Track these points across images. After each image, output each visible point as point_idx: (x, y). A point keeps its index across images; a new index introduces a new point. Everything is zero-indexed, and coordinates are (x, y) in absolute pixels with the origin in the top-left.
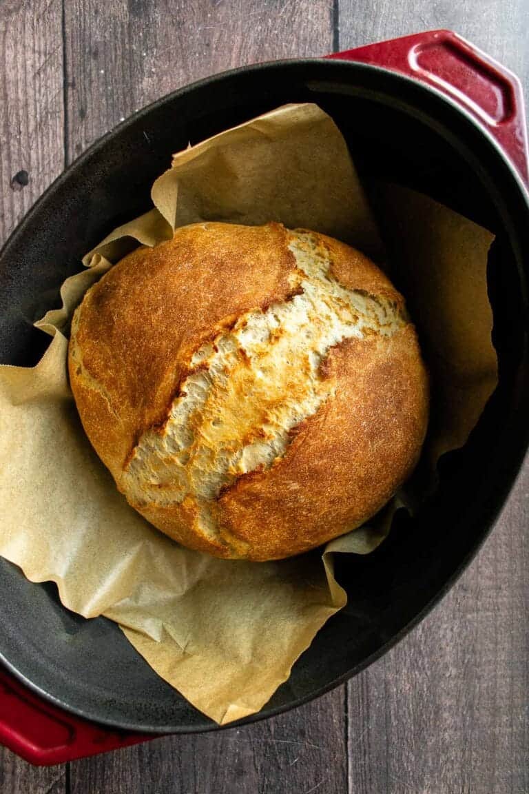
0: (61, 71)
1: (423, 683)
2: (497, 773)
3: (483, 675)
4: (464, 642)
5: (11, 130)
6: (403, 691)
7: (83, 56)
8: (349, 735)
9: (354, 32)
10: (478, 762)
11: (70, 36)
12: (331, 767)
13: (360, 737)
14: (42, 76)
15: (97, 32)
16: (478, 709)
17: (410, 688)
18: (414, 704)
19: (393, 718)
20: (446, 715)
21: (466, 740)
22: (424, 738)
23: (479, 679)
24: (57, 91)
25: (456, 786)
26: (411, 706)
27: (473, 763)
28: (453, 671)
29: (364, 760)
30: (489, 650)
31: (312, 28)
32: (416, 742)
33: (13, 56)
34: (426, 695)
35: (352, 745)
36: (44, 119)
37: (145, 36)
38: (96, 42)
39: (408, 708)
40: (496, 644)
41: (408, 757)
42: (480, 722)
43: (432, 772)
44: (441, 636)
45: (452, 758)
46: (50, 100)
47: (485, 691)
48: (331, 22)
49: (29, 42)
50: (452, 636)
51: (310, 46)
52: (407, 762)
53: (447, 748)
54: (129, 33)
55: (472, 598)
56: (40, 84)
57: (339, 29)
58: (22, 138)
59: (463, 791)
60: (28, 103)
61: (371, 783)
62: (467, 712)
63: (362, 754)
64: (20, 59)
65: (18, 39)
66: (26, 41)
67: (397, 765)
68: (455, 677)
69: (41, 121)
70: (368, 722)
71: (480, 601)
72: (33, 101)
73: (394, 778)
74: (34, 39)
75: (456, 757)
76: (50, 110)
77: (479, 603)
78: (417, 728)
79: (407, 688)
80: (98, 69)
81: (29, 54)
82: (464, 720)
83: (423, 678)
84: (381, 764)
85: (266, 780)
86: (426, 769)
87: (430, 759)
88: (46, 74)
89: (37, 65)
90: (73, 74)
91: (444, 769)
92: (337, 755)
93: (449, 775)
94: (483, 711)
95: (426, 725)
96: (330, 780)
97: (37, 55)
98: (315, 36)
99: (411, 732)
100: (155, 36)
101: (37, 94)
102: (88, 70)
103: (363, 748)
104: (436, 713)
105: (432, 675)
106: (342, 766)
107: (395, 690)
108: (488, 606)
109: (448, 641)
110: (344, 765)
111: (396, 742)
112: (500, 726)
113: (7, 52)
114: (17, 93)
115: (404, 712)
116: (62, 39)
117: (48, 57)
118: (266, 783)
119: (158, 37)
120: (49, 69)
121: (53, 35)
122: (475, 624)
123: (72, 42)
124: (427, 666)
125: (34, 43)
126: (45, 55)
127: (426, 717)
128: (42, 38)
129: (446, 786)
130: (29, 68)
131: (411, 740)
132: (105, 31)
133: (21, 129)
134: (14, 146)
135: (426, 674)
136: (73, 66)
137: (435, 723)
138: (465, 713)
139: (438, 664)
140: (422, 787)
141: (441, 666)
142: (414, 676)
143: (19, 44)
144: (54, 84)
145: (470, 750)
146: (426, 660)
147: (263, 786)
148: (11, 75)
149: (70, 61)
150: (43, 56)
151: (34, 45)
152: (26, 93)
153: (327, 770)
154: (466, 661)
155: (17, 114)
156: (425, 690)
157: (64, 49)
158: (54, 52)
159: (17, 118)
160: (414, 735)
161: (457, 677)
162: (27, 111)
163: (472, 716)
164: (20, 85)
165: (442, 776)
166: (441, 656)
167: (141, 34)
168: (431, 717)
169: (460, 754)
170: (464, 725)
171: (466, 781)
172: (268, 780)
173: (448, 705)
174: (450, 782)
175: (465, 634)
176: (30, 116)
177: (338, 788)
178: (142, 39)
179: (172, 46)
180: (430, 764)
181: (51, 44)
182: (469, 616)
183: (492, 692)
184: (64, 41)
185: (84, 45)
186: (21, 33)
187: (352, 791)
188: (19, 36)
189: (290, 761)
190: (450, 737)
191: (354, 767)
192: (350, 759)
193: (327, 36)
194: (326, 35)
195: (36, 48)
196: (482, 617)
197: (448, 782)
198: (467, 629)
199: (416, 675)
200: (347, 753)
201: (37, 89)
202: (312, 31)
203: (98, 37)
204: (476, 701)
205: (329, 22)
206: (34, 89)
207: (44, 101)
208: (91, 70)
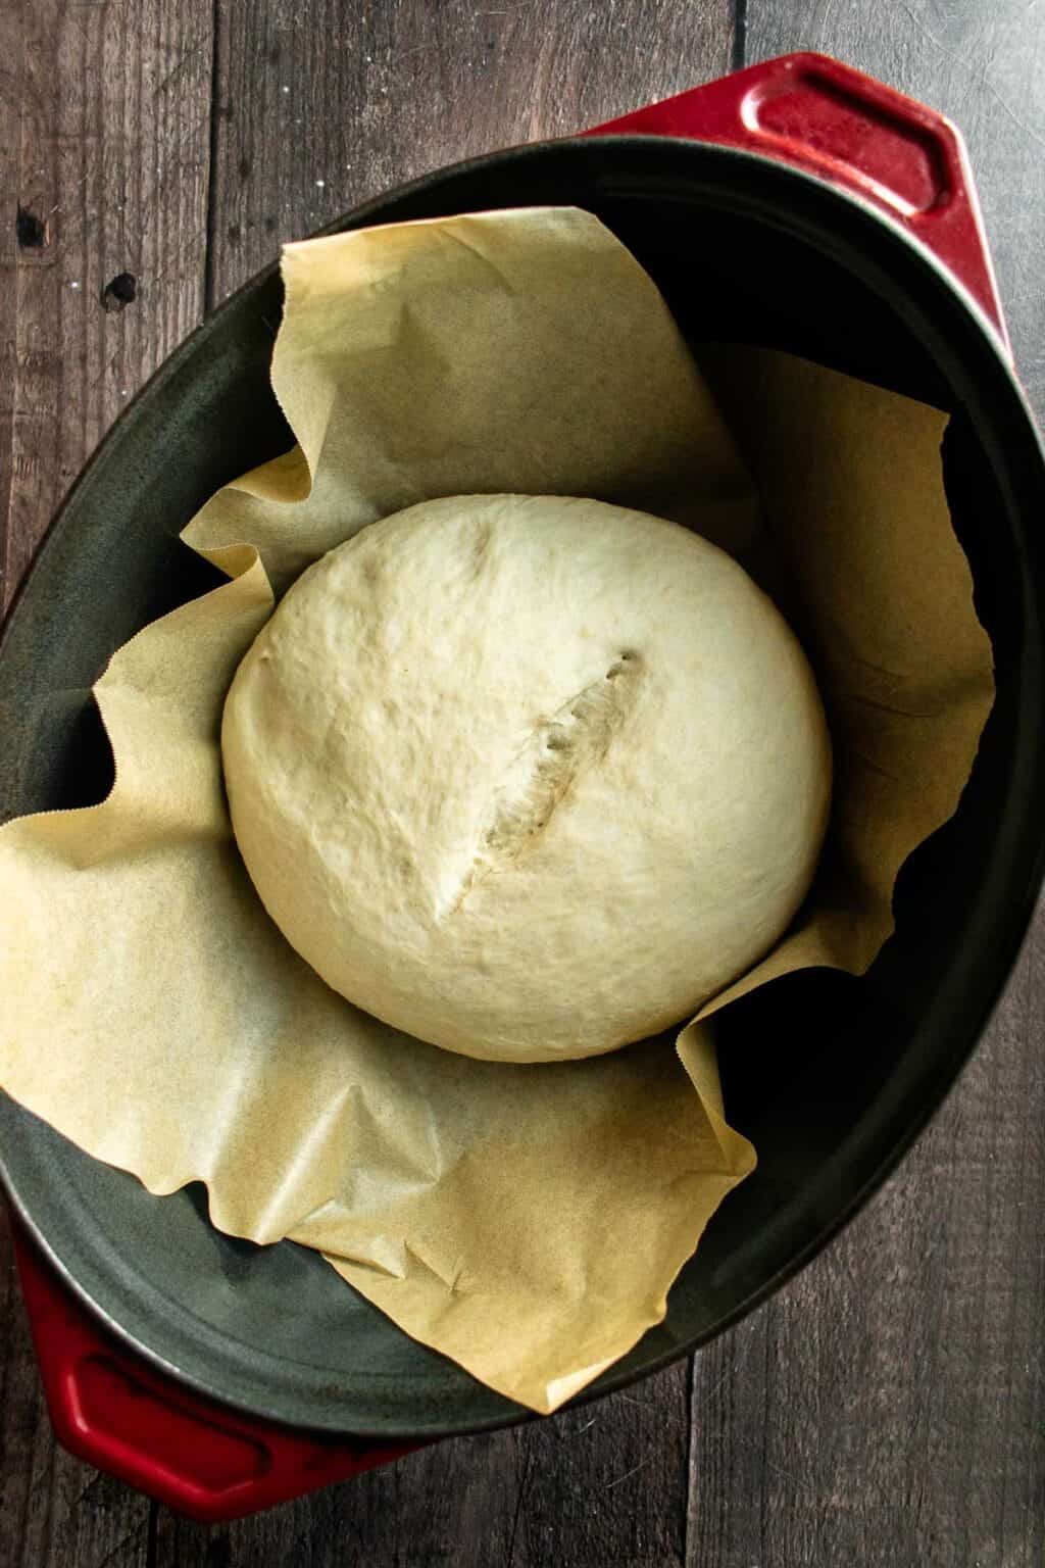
0: (207, 85)
1: (842, 1292)
2: (975, 1471)
3: (959, 1284)
4: (925, 1218)
5: (107, 193)
6: (803, 1305)
7: (252, 58)
8: (695, 1380)
9: (775, 31)
10: (941, 1448)
11: (228, 18)
12: (657, 1439)
13: (715, 1386)
14: (171, 93)
15: (281, 14)
16: (946, 1349)
17: (816, 1300)
18: (823, 1329)
19: (780, 1353)
20: (883, 1355)
21: (920, 1406)
22: (840, 1395)
23: (951, 1289)
24: (199, 123)
25: (895, 1491)
26: (816, 1334)
27: (930, 1449)
28: (902, 1273)
29: (722, 1431)
30: (973, 1235)
31: (694, 20)
32: (822, 1403)
33: (117, 53)
34: (847, 1315)
35: (699, 1402)
36: (170, 177)
37: (371, 23)
38: (277, 32)
39: (811, 1338)
40: (988, 1225)
41: (805, 1430)
42: (947, 1372)
43: (850, 1462)
44: (881, 1204)
45: (892, 1438)
46: (183, 141)
47: (961, 1315)
48: (730, 10)
49: (149, 27)
50: (904, 1206)
51: (688, 55)
52: (804, 1440)
53: (883, 1419)
54: (341, 17)
55: (946, 1134)
56: (166, 109)
57: (746, 24)
58: (126, 211)
59: (908, 1502)
60: (143, 143)
61: (731, 1477)
62: (924, 1353)
63: (719, 1418)
64: (131, 57)
65: (128, 21)
66: (144, 26)
67: (783, 1444)
68: (906, 1283)
69: (165, 179)
70: (732, 1360)
71: (962, 1140)
72: (152, 142)
73: (776, 1468)
74: (159, 23)
75: (898, 1436)
76: (184, 161)
77: (959, 1145)
78: (826, 1376)
79: (811, 1299)
80: (278, 86)
81: (148, 51)
82: (918, 1368)
83: (843, 1282)
84: (753, 1440)
85: (532, 1457)
86: (838, 1456)
87: (848, 1439)
88: (177, 91)
89: (163, 71)
90: (230, 92)
91: (874, 1457)
92: (670, 1418)
93: (884, 1469)
94: (954, 1352)
95: (844, 1372)
96: (653, 1466)
97: (163, 53)
98: (699, 35)
99: (815, 1380)
100: (391, 25)
101: (161, 129)
102: (259, 86)
103: (719, 1407)
104: (865, 1350)
105: (860, 1274)
106: (678, 1441)
107: (787, 1301)
108: (975, 1151)
109: (895, 1213)
110: (682, 1438)
111: (785, 1400)
112: (986, 1381)
113: (107, 45)
114: (122, 124)
115: (804, 1344)
116: (212, 23)
117: (184, 56)
118: (532, 1461)
119: (396, 27)
120: (184, 80)
121: (195, 16)
122: (950, 1185)
123: (232, 30)
124: (851, 1259)
125: (159, 29)
126: (179, 52)
127: (845, 1357)
128: (175, 21)
129: (876, 1492)
130: (147, 77)
131: (814, 1398)
132: (296, 10)
133: (127, 195)
134: (112, 226)
135: (849, 1273)
136: (231, 76)
137: (861, 1369)
138: (919, 1353)
139: (874, 1256)
140: (831, 1489)
141: (879, 1260)
142: (825, 1278)
143: (130, 31)
144: (192, 109)
145: (926, 1425)
146: (850, 1247)
147: (526, 1469)
148: (112, 90)
149: (225, 66)
150: (174, 56)
151: (159, 33)
152: (138, 125)
153: (650, 1446)
154: (927, 1254)
155: (121, 165)
156: (846, 1304)
157: (216, 44)
158: (196, 46)
159: (119, 173)
160: (820, 1390)
161: (909, 1283)
162: (140, 160)
163: (933, 1361)
164: (129, 107)
165: (869, 1471)
166: (880, 1243)
167: (364, 20)
168: (856, 1357)
169: (906, 1432)
170: (916, 1376)
171: (915, 1482)
172: (536, 1459)
173: (888, 1336)
174: (884, 1482)
175: (927, 1202)
176: (144, 169)
177: (669, 1482)
178: (365, 29)
179: (422, 46)
180: (848, 1446)
181: (191, 31)
182: (938, 1169)
183: (976, 1316)
184: (217, 29)
185: (253, 37)
186: (134, 9)
187: (696, 1487)
188: (131, 16)
189: (579, 1425)
190: (889, 1397)
191: (702, 1442)
192: (694, 1426)
193: (723, 36)
194: (720, 35)
195: (162, 39)
196: (963, 1172)
197: (880, 1483)
198: (932, 1193)
199: (829, 1277)
200: (689, 1413)
201: (161, 118)
202: (693, 26)
203: (281, 22)
204: (943, 1333)
205: (727, 10)
206: (156, 117)
207: (172, 141)
208: (264, 85)
